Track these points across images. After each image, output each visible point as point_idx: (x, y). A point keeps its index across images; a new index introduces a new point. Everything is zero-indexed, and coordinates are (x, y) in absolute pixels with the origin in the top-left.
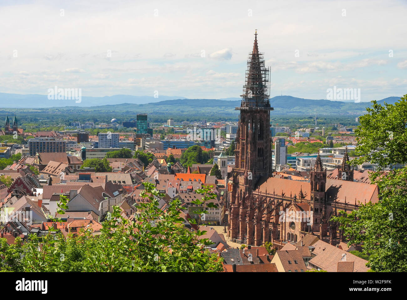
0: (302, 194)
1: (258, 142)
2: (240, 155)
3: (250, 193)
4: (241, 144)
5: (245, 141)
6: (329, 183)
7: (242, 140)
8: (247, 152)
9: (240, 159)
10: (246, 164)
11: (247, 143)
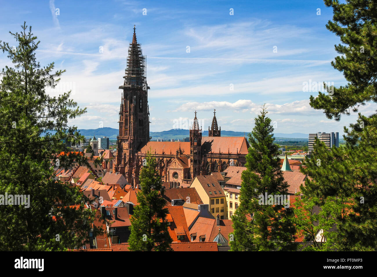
0: (181, 151)
1: (139, 114)
2: (124, 125)
3: (133, 155)
4: (124, 116)
5: (128, 114)
6: (205, 139)
7: (125, 112)
8: (130, 122)
9: (123, 128)
10: (129, 131)
11: (130, 115)
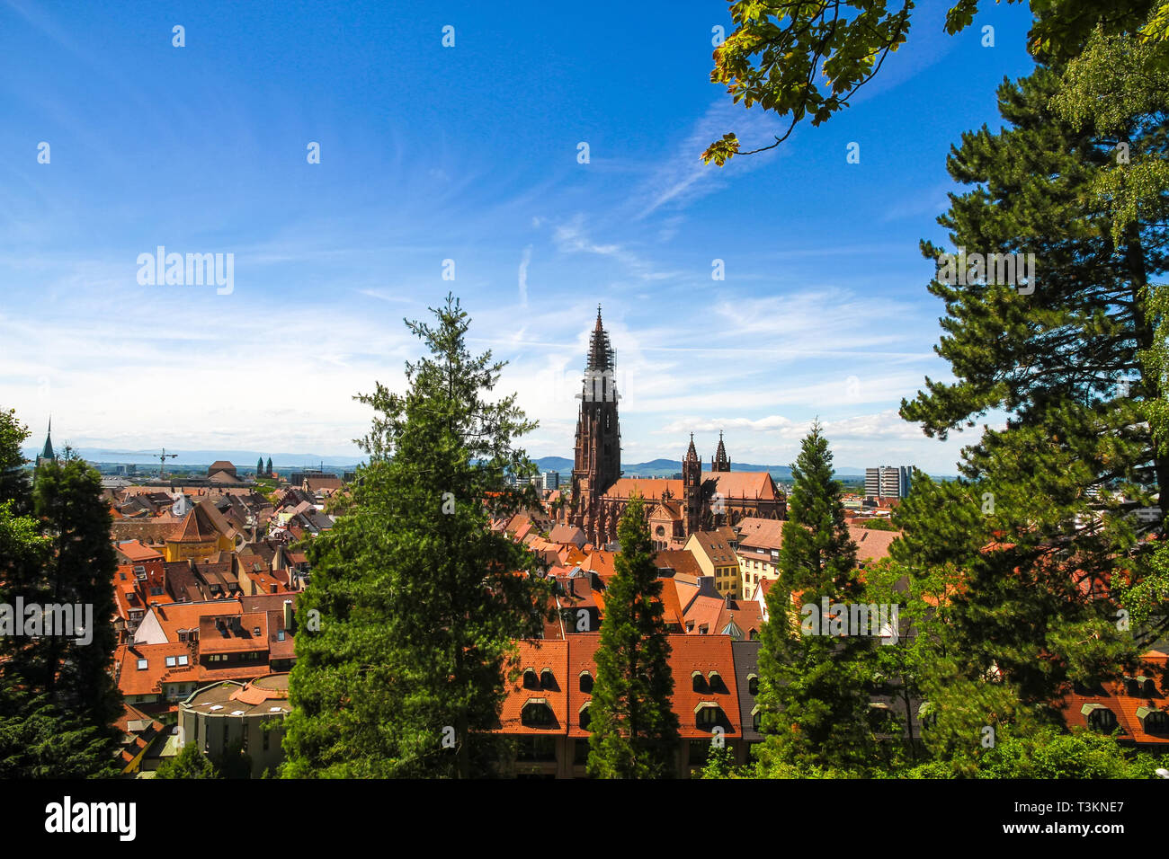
0: (668, 493)
1: (605, 436)
2: (582, 453)
3: (596, 500)
4: (582, 439)
5: (588, 436)
6: (706, 475)
7: (585, 434)
8: (591, 449)
9: (581, 458)
10: (590, 462)
11: (591, 438)
